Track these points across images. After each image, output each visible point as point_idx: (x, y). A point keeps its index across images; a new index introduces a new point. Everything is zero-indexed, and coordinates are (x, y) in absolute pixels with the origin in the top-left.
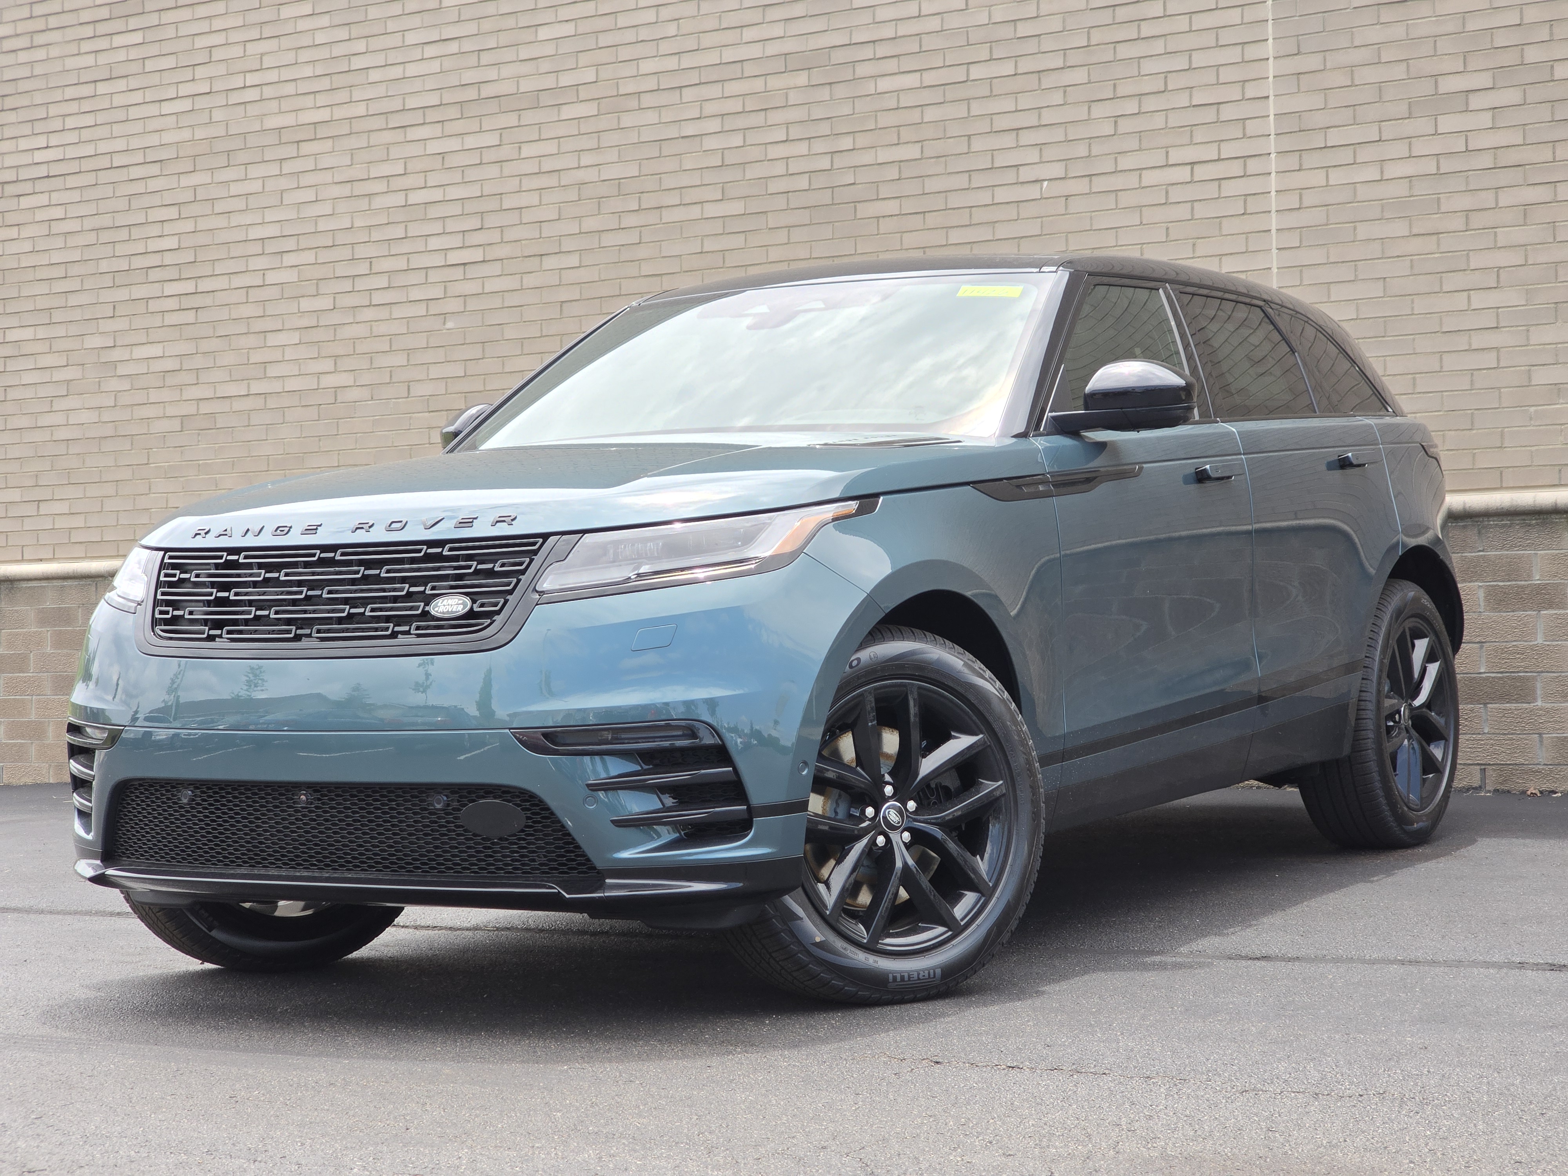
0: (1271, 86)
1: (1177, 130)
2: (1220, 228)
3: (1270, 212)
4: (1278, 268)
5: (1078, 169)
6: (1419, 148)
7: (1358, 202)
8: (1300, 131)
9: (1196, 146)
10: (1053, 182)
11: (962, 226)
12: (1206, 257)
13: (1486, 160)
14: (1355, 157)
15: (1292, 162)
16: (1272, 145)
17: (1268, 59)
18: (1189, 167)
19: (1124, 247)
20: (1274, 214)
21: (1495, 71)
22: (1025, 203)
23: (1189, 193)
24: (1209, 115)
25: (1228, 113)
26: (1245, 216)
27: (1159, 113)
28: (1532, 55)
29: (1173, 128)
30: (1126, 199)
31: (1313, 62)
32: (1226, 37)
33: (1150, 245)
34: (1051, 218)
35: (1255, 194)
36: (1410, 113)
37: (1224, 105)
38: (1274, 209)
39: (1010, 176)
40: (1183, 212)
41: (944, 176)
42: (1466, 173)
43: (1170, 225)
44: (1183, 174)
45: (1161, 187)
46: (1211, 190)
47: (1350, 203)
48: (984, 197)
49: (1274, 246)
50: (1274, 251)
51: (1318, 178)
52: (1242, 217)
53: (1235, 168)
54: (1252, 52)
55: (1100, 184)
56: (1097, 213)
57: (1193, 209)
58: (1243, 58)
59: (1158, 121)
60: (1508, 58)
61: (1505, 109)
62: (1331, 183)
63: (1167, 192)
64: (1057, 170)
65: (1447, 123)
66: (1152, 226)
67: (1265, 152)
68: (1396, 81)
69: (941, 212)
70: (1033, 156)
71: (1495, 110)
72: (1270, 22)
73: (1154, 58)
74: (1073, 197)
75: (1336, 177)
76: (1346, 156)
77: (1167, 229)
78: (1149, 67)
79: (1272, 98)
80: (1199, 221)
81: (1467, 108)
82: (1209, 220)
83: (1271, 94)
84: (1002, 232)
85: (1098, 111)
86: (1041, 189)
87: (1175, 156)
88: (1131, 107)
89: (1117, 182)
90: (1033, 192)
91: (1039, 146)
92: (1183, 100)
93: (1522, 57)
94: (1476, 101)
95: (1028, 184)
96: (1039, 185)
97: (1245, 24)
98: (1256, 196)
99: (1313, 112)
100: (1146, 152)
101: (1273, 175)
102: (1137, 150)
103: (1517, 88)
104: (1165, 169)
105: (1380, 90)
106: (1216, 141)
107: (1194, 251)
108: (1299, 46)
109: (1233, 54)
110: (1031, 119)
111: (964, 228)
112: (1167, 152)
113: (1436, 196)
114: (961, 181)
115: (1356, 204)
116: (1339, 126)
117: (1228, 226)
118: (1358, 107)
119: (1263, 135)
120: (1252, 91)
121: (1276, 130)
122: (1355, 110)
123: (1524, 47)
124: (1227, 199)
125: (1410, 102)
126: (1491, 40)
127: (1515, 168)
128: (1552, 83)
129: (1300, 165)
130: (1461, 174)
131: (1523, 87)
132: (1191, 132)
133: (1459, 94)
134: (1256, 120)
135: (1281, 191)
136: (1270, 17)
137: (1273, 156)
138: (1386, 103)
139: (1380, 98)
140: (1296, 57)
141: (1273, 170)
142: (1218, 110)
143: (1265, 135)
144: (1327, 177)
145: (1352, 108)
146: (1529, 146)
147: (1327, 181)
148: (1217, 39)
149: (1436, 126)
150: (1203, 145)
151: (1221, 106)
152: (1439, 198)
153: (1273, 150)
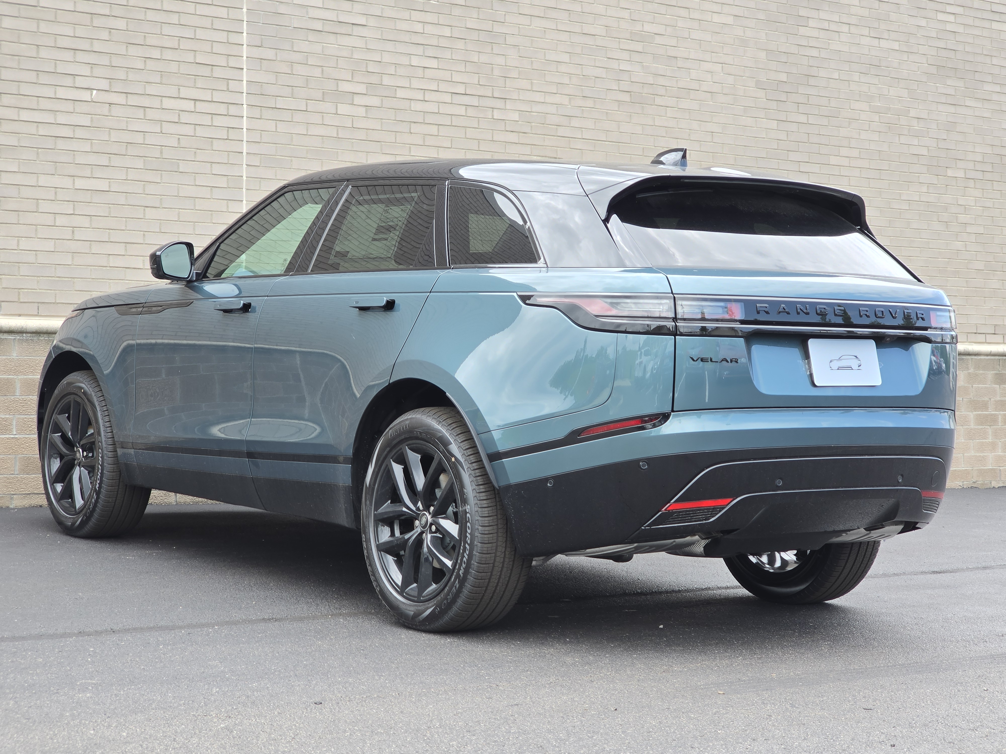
0: (245, 63)
1: (186, 76)
2: (212, 145)
3: (243, 141)
4: (246, 177)
5: (118, 87)
6: (328, 120)
7: (294, 145)
8: (261, 95)
9: (197, 89)
10: (100, 92)
11: (31, 109)
12: (202, 162)
13: (362, 135)
14: (292, 118)
15: (256, 112)
16: (244, 99)
17: (243, 45)
18: (193, 102)
19: (149, 146)
20: (245, 143)
21: (368, 85)
22: (79, 102)
23: (193, 119)
24: (206, 71)
25: (218, 72)
26: (228, 141)
27: (174, 62)
28: (386, 80)
29: (183, 74)
30: (151, 114)
31: (270, 54)
32: (218, 24)
33: (167, 147)
34: (98, 116)
35: (233, 128)
36: (323, 98)
37: (215, 67)
38: (245, 139)
39: (68, 81)
40: (188, 130)
41: (16, 70)
42: (352, 140)
43: (180, 137)
44: (189, 105)
45: (175, 111)
46: (206, 120)
47: (289, 145)
48: (49, 92)
49: (245, 163)
50: (245, 166)
51: (271, 126)
52: (225, 141)
53: (222, 109)
54: (234, 38)
55: (133, 100)
56: (130, 119)
57: (195, 129)
58: (228, 40)
59: (173, 67)
60: (374, 79)
61: (372, 108)
62: (278, 130)
63: (179, 115)
64: (104, 84)
65: (343, 109)
66: (168, 135)
67: (240, 103)
68: (315, 77)
69: (14, 96)
70: (86, 71)
71: (367, 107)
72: (245, 23)
73: (171, 25)
74: (114, 105)
75: (282, 127)
76: (286, 116)
77: (179, 139)
78: (167, 30)
79: (245, 70)
80: (199, 138)
81: (353, 102)
82: (205, 139)
83: (245, 67)
84: (61, 119)
85: (133, 51)
86: (92, 95)
87: (184, 93)
88: (156, 54)
89: (146, 102)
90: (85, 96)
91: (90, 65)
92: (190, 57)
93: (382, 80)
94: (358, 100)
95: (81, 89)
96: (89, 92)
97: (230, 19)
98: (235, 130)
99: (269, 85)
100: (165, 85)
101: (245, 118)
102: (159, 83)
103: (378, 97)
104: (178, 100)
105: (307, 81)
106: (210, 89)
107: (195, 157)
108: (262, 42)
109: (222, 37)
110: (85, 45)
111: (32, 111)
112: (179, 89)
113: (336, 150)
114: (31, 76)
115: (293, 146)
116: (284, 97)
117: (217, 145)
118: (294, 88)
119: (239, 92)
120: (233, 62)
121: (247, 90)
122: (293, 89)
123: (383, 75)
124: (217, 127)
125: (323, 92)
126: (367, 67)
127: (377, 143)
128: (395, 99)
129: (261, 116)
130: (350, 140)
131: (381, 98)
132: (195, 79)
133: (349, 93)
134: (235, 81)
135: (250, 129)
136: (245, 19)
137: (245, 106)
138: (310, 89)
139: (307, 85)
140: (260, 48)
141: (245, 115)
142: (212, 69)
143: (240, 92)
144: (276, 126)
145: (291, 87)
146: (384, 132)
147: (276, 129)
148: (212, 24)
149: (337, 109)
150: (202, 90)
151: (214, 67)
152: (338, 152)
153: (245, 103)
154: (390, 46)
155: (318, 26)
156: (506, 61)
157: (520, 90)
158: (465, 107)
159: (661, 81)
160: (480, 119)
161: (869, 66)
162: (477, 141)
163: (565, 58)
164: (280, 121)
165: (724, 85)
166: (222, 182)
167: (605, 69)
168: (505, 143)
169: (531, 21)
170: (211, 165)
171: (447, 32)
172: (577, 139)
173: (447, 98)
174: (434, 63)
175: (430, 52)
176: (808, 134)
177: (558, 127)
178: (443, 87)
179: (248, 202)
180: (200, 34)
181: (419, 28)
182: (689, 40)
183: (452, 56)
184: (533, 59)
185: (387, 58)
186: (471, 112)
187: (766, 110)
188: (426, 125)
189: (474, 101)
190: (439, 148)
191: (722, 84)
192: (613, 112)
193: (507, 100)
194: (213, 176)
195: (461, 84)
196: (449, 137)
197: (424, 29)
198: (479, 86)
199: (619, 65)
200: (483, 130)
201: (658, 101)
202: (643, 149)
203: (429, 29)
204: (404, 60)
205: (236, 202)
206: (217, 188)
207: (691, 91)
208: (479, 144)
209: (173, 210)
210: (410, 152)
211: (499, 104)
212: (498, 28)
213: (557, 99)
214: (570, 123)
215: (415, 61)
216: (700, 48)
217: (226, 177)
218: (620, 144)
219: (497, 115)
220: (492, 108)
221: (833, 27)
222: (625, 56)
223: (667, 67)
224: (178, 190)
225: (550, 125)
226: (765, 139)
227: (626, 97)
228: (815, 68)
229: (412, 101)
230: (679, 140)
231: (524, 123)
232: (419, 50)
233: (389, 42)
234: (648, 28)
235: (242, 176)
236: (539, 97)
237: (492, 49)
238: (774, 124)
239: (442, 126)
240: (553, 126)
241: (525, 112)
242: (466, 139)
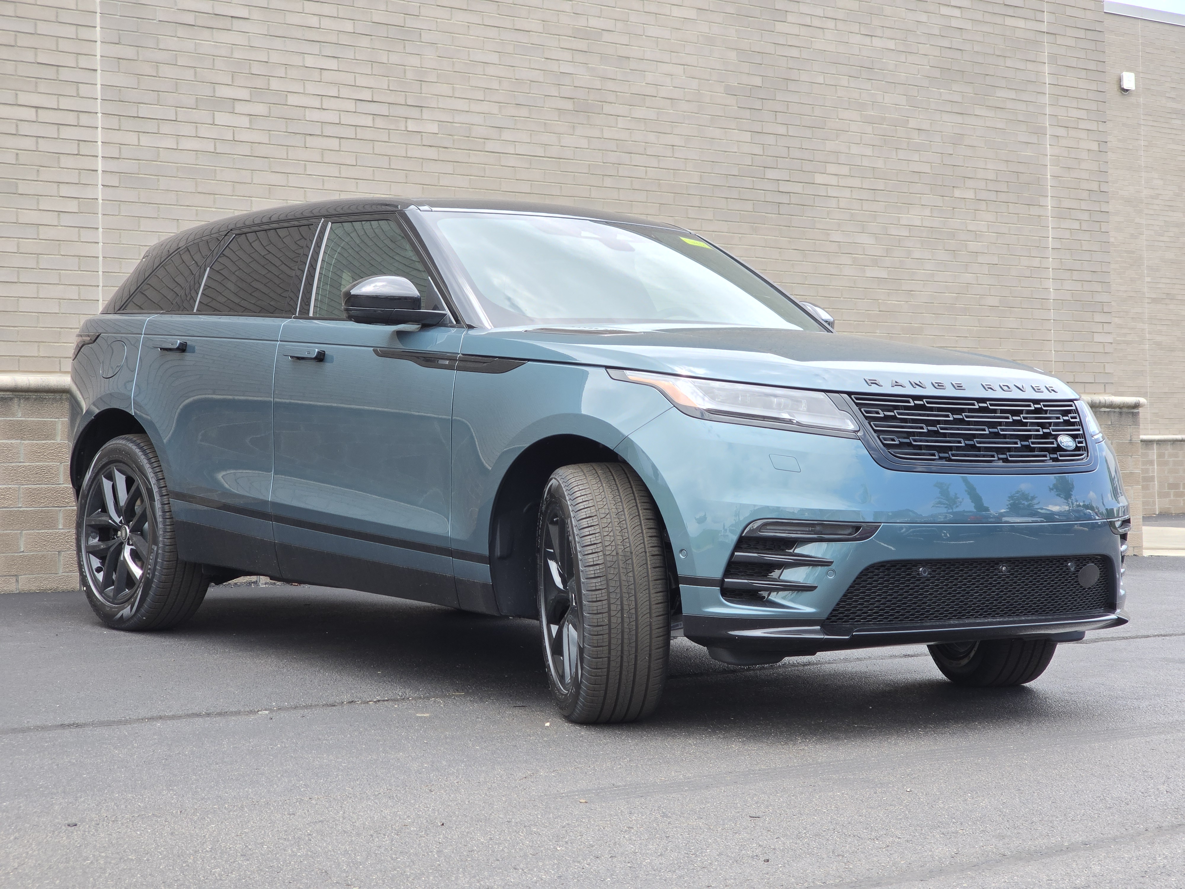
0: (99, 63)
1: (25, 78)
2: (59, 162)
3: (97, 156)
4: (102, 200)
6: (203, 132)
7: (161, 162)
8: (119, 101)
9: (40, 94)
12: (46, 181)
13: (245, 150)
14: (158, 129)
15: (114, 122)
16: (98, 107)
17: (96, 41)
18: (34, 110)
20: (100, 159)
21: (252, 89)
23: (35, 130)
24: (50, 73)
25: (65, 74)
26: (78, 156)
27: (9, 62)
28: (275, 84)
29: (22, 76)
31: (129, 52)
32: (65, 17)
35: (85, 141)
36: (197, 106)
37: (62, 68)
38: (100, 155)
40: (29, 143)
42: (233, 156)
43: (19, 152)
44: (30, 114)
45: (12, 120)
46: (52, 131)
47: (155, 161)
49: (100, 183)
50: (100, 187)
51: (132, 139)
52: (75, 156)
53: (71, 118)
54: (84, 34)
57: (37, 142)
58: (77, 36)
59: (10, 68)
60: (260, 83)
61: (258, 117)
62: (141, 144)
63: (17, 126)
65: (222, 118)
66: (4, 150)
67: (94, 111)
68: (187, 80)
71: (251, 117)
72: (98, 15)
73: (5, 17)
75: (145, 140)
76: (151, 126)
77: (17, 154)
79: (99, 72)
80: (43, 153)
81: (234, 111)
82: (50, 154)
83: (99, 68)
87: (23, 98)
92: (29, 56)
93: (269, 84)
94: (240, 108)
97: (79, 10)
98: (87, 143)
99: (129, 89)
101: (100, 129)
103: (265, 104)
104: (16, 107)
105: (176, 85)
106: (55, 94)
107: (38, 175)
108: (119, 38)
112: (17, 94)
113: (214, 168)
115: (160, 163)
116: (148, 104)
117: (66, 162)
118: (161, 93)
119: (92, 98)
120: (83, 62)
121: (102, 96)
122: (158, 95)
123: (270, 78)
124: (64, 140)
125: (197, 98)
126: (250, 68)
127: (264, 159)
128: (287, 107)
129: (120, 127)
130: (230, 156)
131: (269, 105)
132: (36, 83)
133: (228, 100)
134: (87, 85)
135: (106, 143)
136: (98, 11)
137: (99, 115)
138: (181, 95)
139: (176, 90)
140: (117, 45)
141: (100, 126)
142: (57, 71)
143: (94, 99)
144: (139, 139)
145: (157, 92)
146: (273, 146)
147: (139, 142)
148: (57, 17)
149: (214, 118)
150: (46, 95)
151: (60, 68)
152: (215, 170)
153: (99, 110)
154: (278, 44)
155: (189, 19)
156: (421, 61)
157: (439, 97)
158: (372, 116)
159: (611, 85)
160: (390, 131)
161: (859, 68)
162: (388, 157)
163: (494, 58)
164: (144, 132)
165: (686, 90)
166: (72, 206)
167: (543, 72)
168: (422, 160)
169: (451, 15)
170: (58, 185)
171: (348, 26)
172: (509, 155)
173: (350, 106)
174: (333, 64)
175: (329, 50)
176: (789, 147)
177: (486, 140)
178: (345, 92)
179: (104, 230)
180: (42, 28)
181: (314, 21)
182: (644, 37)
183: (355, 56)
184: (454, 60)
185: (275, 57)
186: (380, 123)
187: (738, 120)
188: (325, 138)
189: (383, 110)
190: (341, 166)
191: (684, 88)
192: (552, 122)
193: (423, 108)
194: (60, 198)
195: (367, 89)
196: (354, 152)
197: (320, 24)
198: (389, 91)
199: (559, 67)
200: (394, 144)
201: (607, 109)
202: (589, 165)
203: (326, 23)
204: (296, 60)
205: (90, 229)
206: (66, 214)
207: (646, 97)
208: (390, 161)
209: (12, 239)
210: (305, 170)
211: (415, 113)
212: (411, 23)
213: (484, 107)
214: (500, 136)
215: (310, 61)
216: (657, 46)
217: (77, 200)
218: (561, 160)
219: (412, 126)
220: (406, 118)
221: (817, 23)
222: (567, 56)
223: (618, 69)
224: (17, 215)
225: (477, 138)
226: (737, 154)
227: (568, 105)
228: (795, 70)
229: (307, 109)
230: (632, 155)
231: (445, 136)
232: (315, 48)
233: (278, 38)
234: (594, 22)
235: (97, 199)
236: (462, 105)
237: (405, 47)
238: (747, 136)
239: (344, 140)
240: (480, 140)
241: (445, 123)
242: (374, 155)
